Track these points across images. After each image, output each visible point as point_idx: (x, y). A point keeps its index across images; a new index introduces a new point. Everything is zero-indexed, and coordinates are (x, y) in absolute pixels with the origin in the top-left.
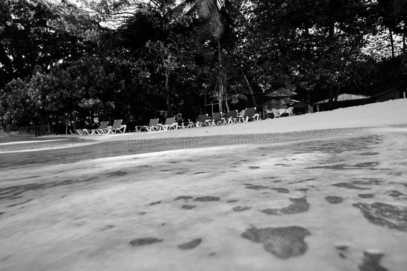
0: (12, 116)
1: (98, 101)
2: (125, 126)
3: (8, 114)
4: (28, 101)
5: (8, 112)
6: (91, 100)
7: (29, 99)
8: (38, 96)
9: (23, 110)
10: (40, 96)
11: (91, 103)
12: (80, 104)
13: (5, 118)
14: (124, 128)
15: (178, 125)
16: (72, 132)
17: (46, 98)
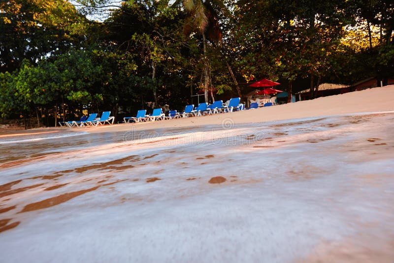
0: (1, 110)
1: (86, 93)
4: (16, 94)
6: (79, 93)
7: (18, 92)
8: (26, 89)
9: (12, 104)
10: (28, 90)
11: (79, 96)
12: (68, 97)
14: (112, 119)
15: (165, 116)
16: (61, 125)
17: (35, 91)
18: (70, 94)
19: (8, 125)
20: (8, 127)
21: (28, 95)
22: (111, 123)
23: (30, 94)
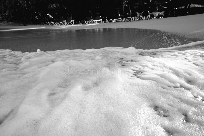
0: (11, 13)
1: (58, 5)
2: (74, 20)
3: (8, 12)
4: (18, 4)
5: (8, 11)
6: (54, 5)
7: (19, 3)
8: (24, 2)
9: (17, 10)
10: (25, 2)
11: (55, 7)
12: (48, 7)
13: (7, 15)
14: (73, 22)
15: (102, 21)
16: (44, 24)
17: (29, 3)
18: (49, 5)
19: (13, 22)
20: (13, 23)
21: (25, 5)
22: (73, 24)
23: (26, 4)
